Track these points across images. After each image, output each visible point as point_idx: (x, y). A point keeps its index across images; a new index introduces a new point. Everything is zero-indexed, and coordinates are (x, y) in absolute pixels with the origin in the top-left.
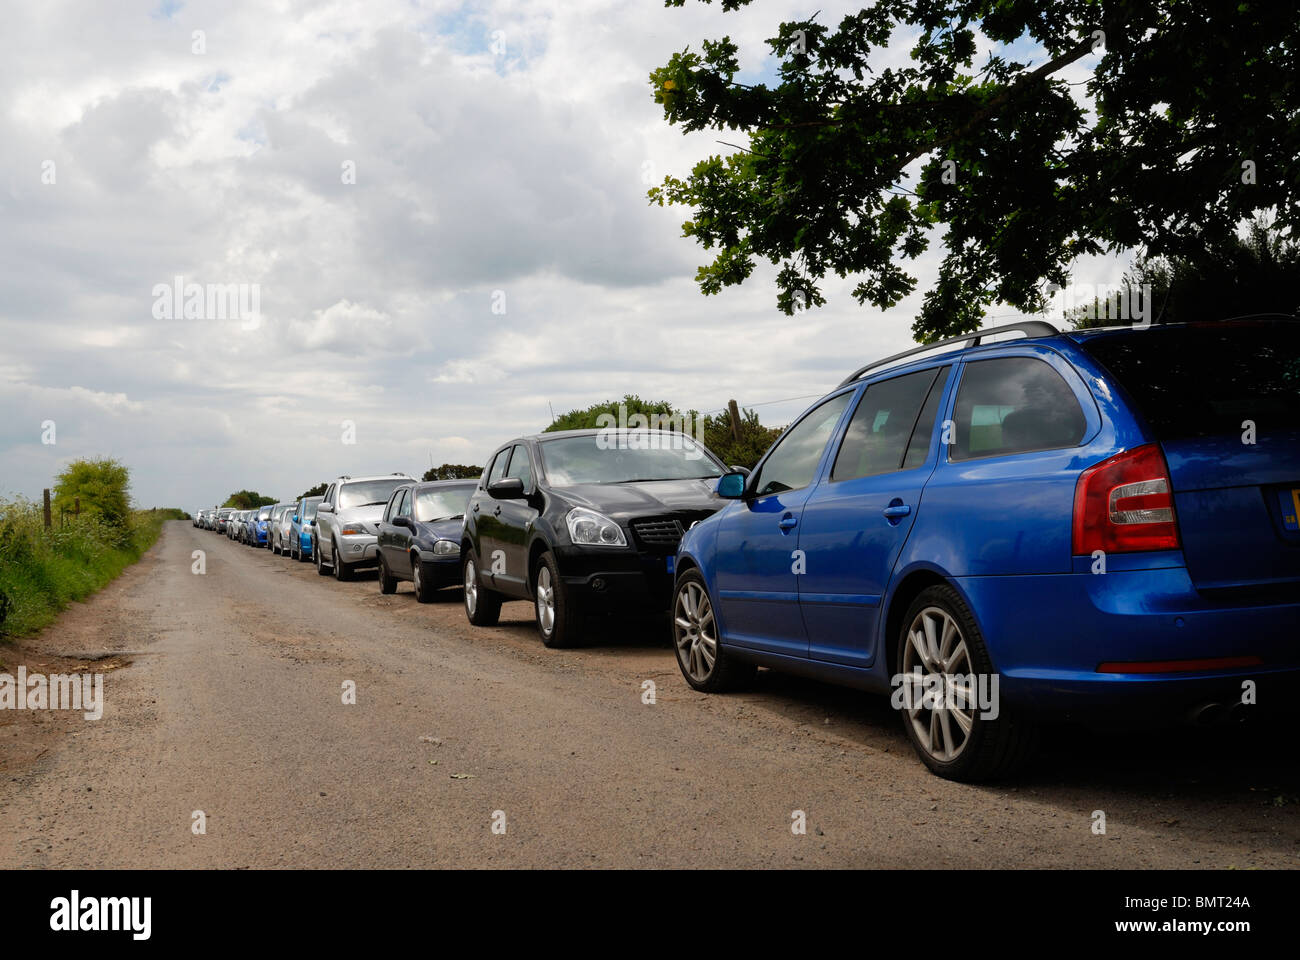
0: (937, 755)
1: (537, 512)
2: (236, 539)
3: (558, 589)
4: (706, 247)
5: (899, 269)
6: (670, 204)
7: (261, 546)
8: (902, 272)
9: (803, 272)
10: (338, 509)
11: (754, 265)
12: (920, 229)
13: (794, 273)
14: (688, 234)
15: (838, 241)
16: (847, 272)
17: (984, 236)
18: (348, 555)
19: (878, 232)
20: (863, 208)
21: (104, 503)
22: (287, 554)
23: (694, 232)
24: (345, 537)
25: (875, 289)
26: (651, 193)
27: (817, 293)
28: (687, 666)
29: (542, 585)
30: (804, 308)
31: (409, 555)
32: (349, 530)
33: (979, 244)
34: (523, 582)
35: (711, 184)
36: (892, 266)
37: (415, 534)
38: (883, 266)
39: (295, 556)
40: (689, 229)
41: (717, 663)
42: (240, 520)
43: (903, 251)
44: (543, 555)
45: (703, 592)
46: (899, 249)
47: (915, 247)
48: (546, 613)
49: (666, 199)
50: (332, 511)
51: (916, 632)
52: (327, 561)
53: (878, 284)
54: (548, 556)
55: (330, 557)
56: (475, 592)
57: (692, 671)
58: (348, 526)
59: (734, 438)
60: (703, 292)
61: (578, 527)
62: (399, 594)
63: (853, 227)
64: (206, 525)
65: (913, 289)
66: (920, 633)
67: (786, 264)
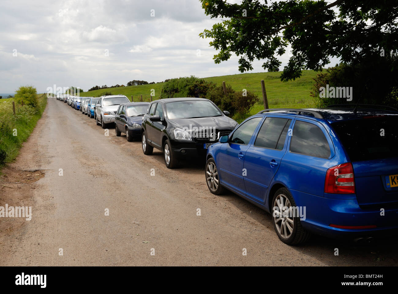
0: (282, 236)
1: (165, 127)
2: (70, 105)
3: (171, 152)
4: (217, 49)
5: (276, 59)
6: (206, 38)
7: (78, 110)
8: (277, 60)
9: (247, 59)
10: (102, 106)
11: (231, 55)
12: (283, 47)
13: (244, 60)
14: (211, 46)
15: (257, 49)
16: (260, 58)
17: (303, 50)
18: (106, 121)
19: (270, 46)
20: (266, 39)
21: (30, 100)
22: (86, 114)
23: (213, 45)
24: (104, 116)
25: (269, 65)
26: (200, 35)
27: (251, 66)
28: (210, 186)
29: (166, 149)
30: (247, 71)
31: (125, 126)
32: (106, 113)
33: (302, 52)
34: (160, 147)
35: (218, 31)
36: (274, 58)
37: (127, 121)
38: (271, 57)
39: (89, 116)
40: (211, 44)
41: (219, 187)
42: (71, 100)
43: (278, 53)
44: (166, 141)
45: (215, 166)
46: (276, 53)
47: (281, 52)
48: (167, 158)
49: (205, 36)
50: (101, 107)
51: (278, 199)
52: (99, 121)
53: (270, 63)
54: (168, 141)
55: (100, 121)
56: (145, 145)
57: (211, 188)
58: (106, 112)
59: (224, 94)
60: (215, 63)
61: (177, 134)
62: (121, 136)
63: (263, 45)
64: (61, 99)
65: (280, 65)
66: (279, 200)
67: (242, 57)
